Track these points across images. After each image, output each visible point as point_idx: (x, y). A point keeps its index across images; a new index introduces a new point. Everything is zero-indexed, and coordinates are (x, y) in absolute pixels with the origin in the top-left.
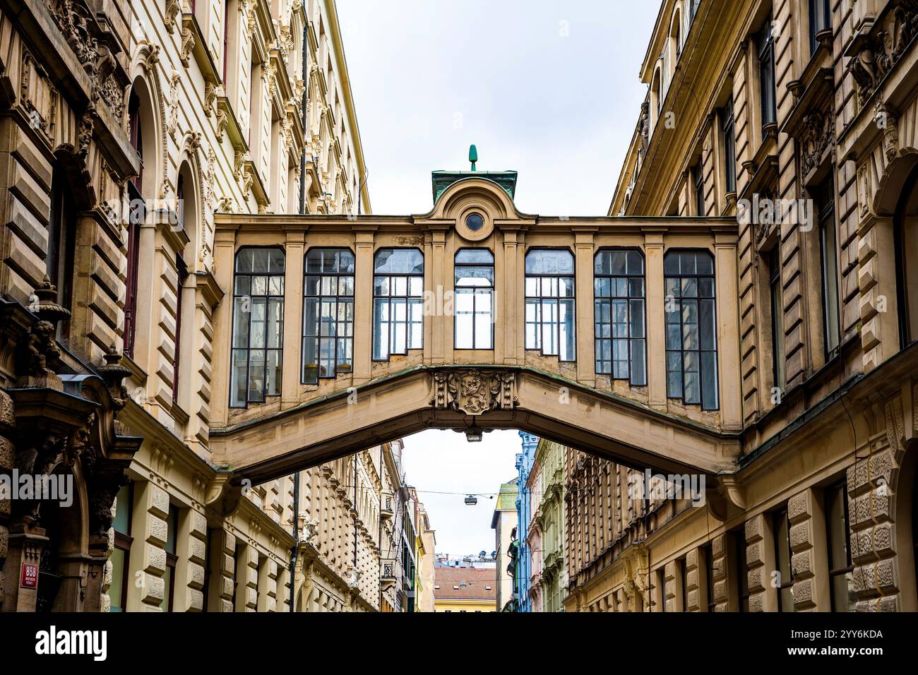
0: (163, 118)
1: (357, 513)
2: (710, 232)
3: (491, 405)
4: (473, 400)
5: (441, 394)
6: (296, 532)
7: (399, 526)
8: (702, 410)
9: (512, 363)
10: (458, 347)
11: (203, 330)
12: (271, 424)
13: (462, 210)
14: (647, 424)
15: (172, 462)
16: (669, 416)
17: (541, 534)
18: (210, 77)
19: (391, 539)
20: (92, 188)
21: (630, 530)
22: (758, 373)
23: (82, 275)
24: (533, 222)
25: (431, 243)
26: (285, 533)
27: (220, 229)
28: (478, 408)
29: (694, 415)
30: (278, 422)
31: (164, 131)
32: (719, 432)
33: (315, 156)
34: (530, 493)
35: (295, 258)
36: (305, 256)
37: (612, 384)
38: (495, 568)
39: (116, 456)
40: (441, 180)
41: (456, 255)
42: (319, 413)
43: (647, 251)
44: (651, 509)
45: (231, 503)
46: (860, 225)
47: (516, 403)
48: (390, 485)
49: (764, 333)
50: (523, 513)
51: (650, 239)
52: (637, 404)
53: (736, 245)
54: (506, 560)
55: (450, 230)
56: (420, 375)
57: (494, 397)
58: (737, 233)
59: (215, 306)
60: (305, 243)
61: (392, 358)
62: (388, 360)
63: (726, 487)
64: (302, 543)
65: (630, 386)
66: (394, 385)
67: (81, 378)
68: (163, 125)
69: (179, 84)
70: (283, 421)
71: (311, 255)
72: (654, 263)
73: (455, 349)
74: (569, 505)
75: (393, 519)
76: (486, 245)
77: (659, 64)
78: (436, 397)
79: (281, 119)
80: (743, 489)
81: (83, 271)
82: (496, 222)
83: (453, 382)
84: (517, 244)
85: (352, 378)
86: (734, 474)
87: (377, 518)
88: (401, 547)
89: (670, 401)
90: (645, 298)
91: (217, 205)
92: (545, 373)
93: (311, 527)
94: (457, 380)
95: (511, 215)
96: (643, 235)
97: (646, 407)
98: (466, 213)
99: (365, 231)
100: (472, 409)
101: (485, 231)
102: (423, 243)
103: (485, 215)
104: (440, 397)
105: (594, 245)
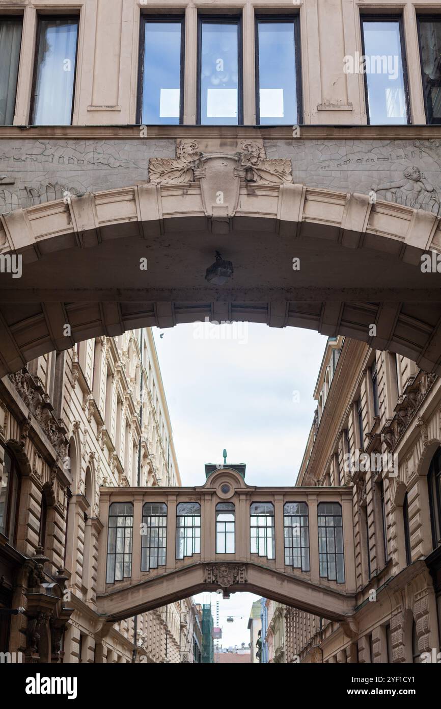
0: (80, 451)
1: (167, 627)
2: (340, 494)
3: (234, 582)
4: (225, 579)
5: (209, 576)
6: (135, 642)
7: (191, 631)
8: (337, 583)
9: (244, 561)
10: (218, 552)
11: (94, 546)
12: (127, 591)
13: (219, 483)
14: (310, 591)
15: (81, 614)
16: (320, 586)
17: (273, 636)
18: (100, 422)
19: (187, 639)
20: (54, 497)
21: (313, 638)
22: (361, 566)
23: (49, 535)
24: (254, 490)
25: (204, 500)
26: (130, 643)
27: (102, 494)
28: (227, 584)
29: (333, 586)
30: (129, 591)
31: (80, 457)
32: (345, 594)
33: (146, 437)
34: (268, 610)
35: (138, 508)
36: (143, 506)
37: (293, 570)
38: (250, 653)
39: (63, 618)
40: (210, 469)
41: (216, 505)
42: (151, 586)
43: (309, 503)
44: (323, 628)
45: (106, 631)
46: (391, 508)
47: (246, 581)
48: (186, 607)
49: (363, 546)
50: (264, 622)
51: (310, 497)
52: (305, 580)
53: (352, 500)
54: (256, 650)
55: (213, 494)
56: (199, 567)
57: (235, 577)
58: (352, 494)
59: (99, 532)
60: (143, 500)
61: (186, 558)
62: (183, 559)
63: (348, 622)
64: (139, 648)
65: (302, 571)
66: (186, 572)
67: (52, 585)
68: (80, 454)
69: (87, 433)
70: (132, 590)
71: (146, 506)
72: (313, 509)
73: (216, 553)
74: (287, 620)
75: (188, 627)
76: (231, 501)
77: (321, 393)
78: (207, 578)
79: (130, 425)
80: (358, 623)
81: (50, 533)
82: (236, 490)
83: (215, 570)
84: (246, 500)
85: (166, 568)
86: (352, 616)
87: (179, 627)
88: (192, 643)
89: (321, 579)
91: (101, 482)
92: (260, 565)
93: (143, 639)
94: (217, 569)
95: (243, 486)
96: (307, 495)
97: (310, 582)
98: (221, 485)
99: (172, 494)
100: (225, 584)
101: (231, 494)
102: (200, 500)
103: (231, 486)
104: (209, 578)
105: (283, 501)
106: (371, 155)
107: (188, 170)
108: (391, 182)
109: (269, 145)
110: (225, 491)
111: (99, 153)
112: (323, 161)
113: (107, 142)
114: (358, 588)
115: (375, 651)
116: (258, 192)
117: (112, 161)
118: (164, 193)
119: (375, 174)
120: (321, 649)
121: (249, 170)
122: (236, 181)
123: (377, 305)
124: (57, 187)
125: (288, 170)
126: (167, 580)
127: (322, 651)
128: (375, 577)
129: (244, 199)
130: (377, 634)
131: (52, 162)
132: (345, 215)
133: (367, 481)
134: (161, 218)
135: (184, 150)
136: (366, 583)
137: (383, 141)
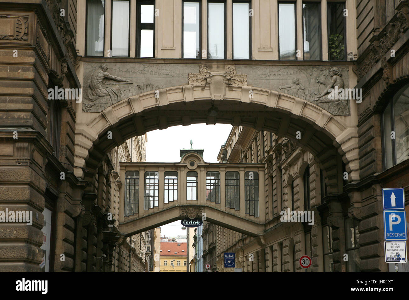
2: (257, 167)
3: (197, 216)
4: (192, 215)
5: (183, 213)
8: (255, 217)
9: (203, 204)
12: (136, 221)
13: (189, 160)
14: (239, 221)
16: (245, 219)
22: (269, 209)
24: (209, 165)
25: (180, 170)
27: (121, 166)
29: (252, 218)
30: (138, 221)
32: (259, 223)
35: (142, 174)
36: (145, 173)
37: (230, 210)
38: (186, 242)
40: (182, 152)
41: (187, 173)
42: (150, 218)
43: (240, 172)
46: (286, 185)
49: (270, 198)
51: (241, 169)
52: (237, 215)
53: (265, 171)
54: (192, 241)
55: (185, 167)
56: (177, 208)
57: (197, 214)
58: (264, 168)
60: (145, 170)
61: (169, 203)
63: (260, 238)
65: (235, 210)
72: (242, 176)
73: (187, 200)
76: (195, 171)
80: (265, 240)
82: (198, 164)
83: (186, 209)
84: (204, 170)
85: (158, 208)
86: (263, 235)
89: (246, 215)
90: (239, 186)
92: (212, 207)
95: (202, 163)
96: (239, 168)
97: (239, 216)
98: (190, 161)
99: (161, 167)
100: (192, 217)
101: (195, 167)
102: (178, 170)
103: (195, 162)
104: (183, 214)
105: (225, 171)
106: (280, 73)
107: (204, 79)
108: (287, 85)
109: (238, 67)
110: (192, 164)
111: (167, 70)
112: (260, 75)
113: (170, 65)
114: (266, 220)
115: (274, 255)
116: (234, 89)
117: (172, 73)
118: (195, 89)
119: (281, 81)
120: (242, 249)
121: (229, 80)
122: (224, 85)
123: (280, 118)
124: (150, 85)
125: (245, 80)
126: (159, 215)
127: (243, 250)
128: (276, 217)
129: (227, 92)
130: (276, 247)
131: (148, 74)
132: (268, 100)
133: (273, 165)
134: (194, 100)
135: (203, 70)
136: (271, 218)
137: (285, 66)
